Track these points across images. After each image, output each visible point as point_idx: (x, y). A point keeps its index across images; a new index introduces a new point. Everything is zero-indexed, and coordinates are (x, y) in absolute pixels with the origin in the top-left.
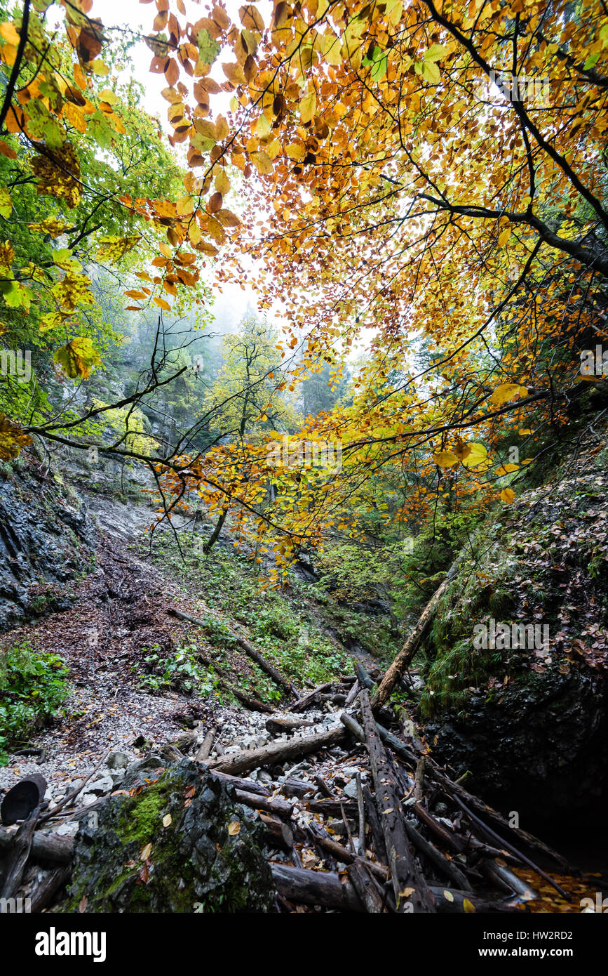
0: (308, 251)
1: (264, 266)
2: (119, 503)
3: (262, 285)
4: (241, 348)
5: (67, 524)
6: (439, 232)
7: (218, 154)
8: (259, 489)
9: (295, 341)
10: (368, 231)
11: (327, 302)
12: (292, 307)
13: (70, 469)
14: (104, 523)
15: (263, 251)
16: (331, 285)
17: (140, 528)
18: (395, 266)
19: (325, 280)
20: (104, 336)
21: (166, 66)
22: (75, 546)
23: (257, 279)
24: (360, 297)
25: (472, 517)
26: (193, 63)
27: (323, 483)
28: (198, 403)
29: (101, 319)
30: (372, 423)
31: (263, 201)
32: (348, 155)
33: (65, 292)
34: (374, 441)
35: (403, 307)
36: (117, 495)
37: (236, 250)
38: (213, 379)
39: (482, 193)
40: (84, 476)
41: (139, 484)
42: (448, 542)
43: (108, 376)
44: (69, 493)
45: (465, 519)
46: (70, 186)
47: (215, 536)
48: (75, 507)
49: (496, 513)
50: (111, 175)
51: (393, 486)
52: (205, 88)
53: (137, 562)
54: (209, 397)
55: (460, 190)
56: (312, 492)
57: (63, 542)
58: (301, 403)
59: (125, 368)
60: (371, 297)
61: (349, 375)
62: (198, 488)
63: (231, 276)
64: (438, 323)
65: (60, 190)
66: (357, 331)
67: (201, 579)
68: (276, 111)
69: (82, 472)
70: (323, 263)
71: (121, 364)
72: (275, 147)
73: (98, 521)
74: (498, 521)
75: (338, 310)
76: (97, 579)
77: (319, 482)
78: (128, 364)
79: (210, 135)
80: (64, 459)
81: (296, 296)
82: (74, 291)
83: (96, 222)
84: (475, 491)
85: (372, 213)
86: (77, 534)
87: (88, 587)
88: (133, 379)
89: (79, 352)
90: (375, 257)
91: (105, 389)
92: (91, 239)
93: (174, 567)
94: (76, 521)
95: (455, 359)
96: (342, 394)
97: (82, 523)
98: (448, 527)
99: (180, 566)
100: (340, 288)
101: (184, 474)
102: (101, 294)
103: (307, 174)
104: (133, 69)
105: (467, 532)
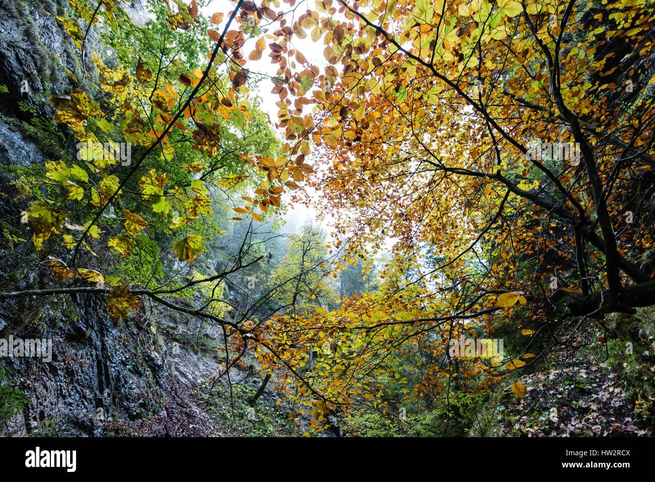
0: (352, 188)
1: (323, 194)
2: (192, 353)
3: (320, 206)
4: (300, 243)
5: (149, 367)
6: (437, 182)
7: (305, 134)
8: (303, 355)
9: (340, 243)
10: (391, 179)
11: (362, 218)
12: (338, 220)
13: (164, 322)
14: (177, 369)
15: (322, 186)
16: (365, 208)
17: (203, 376)
18: (409, 200)
19: (362, 206)
20: (211, 230)
21: (280, 91)
22: (150, 388)
23: (317, 202)
24: (385, 217)
25: (478, 397)
26: (296, 90)
27: (355, 355)
28: (265, 279)
29: (211, 219)
30: (393, 306)
31: (325, 159)
32: (381, 137)
33: (193, 206)
34: (396, 322)
35: (414, 225)
36: (193, 346)
37: (306, 185)
38: (278, 262)
39: (465, 161)
40: (173, 328)
41: (211, 338)
42: (459, 420)
43: (207, 256)
44: (157, 341)
45: (473, 399)
46: (212, 146)
47: (261, 391)
48: (159, 353)
49: (497, 395)
50: (237, 140)
51: (409, 361)
52: (301, 102)
53: (195, 409)
54: (274, 275)
55: (449, 159)
56: (345, 361)
57: (142, 384)
58: (339, 284)
59: (220, 251)
60: (392, 218)
61: (374, 267)
62: (256, 349)
63: (301, 199)
64: (440, 238)
65: (205, 148)
66: (382, 239)
67: (244, 431)
68: (341, 114)
69: (172, 325)
70: (360, 195)
71: (218, 248)
72: (338, 133)
73: (173, 367)
74: (502, 404)
75: (369, 225)
76: (160, 420)
77: (351, 353)
78: (222, 248)
79: (302, 125)
80: (161, 313)
81: (342, 214)
82: (199, 205)
83: (222, 164)
84: (478, 373)
85: (394, 169)
86: (154, 377)
87: (150, 427)
88: (223, 258)
89: (191, 244)
90: (395, 194)
91: (203, 264)
92: (216, 173)
93: (223, 416)
94: (157, 365)
95: (455, 264)
96: (369, 280)
97: (160, 367)
98: (459, 405)
99: (228, 415)
100: (371, 211)
101: (247, 337)
102: (215, 204)
103: (355, 147)
104: (259, 91)
105: (475, 411)
